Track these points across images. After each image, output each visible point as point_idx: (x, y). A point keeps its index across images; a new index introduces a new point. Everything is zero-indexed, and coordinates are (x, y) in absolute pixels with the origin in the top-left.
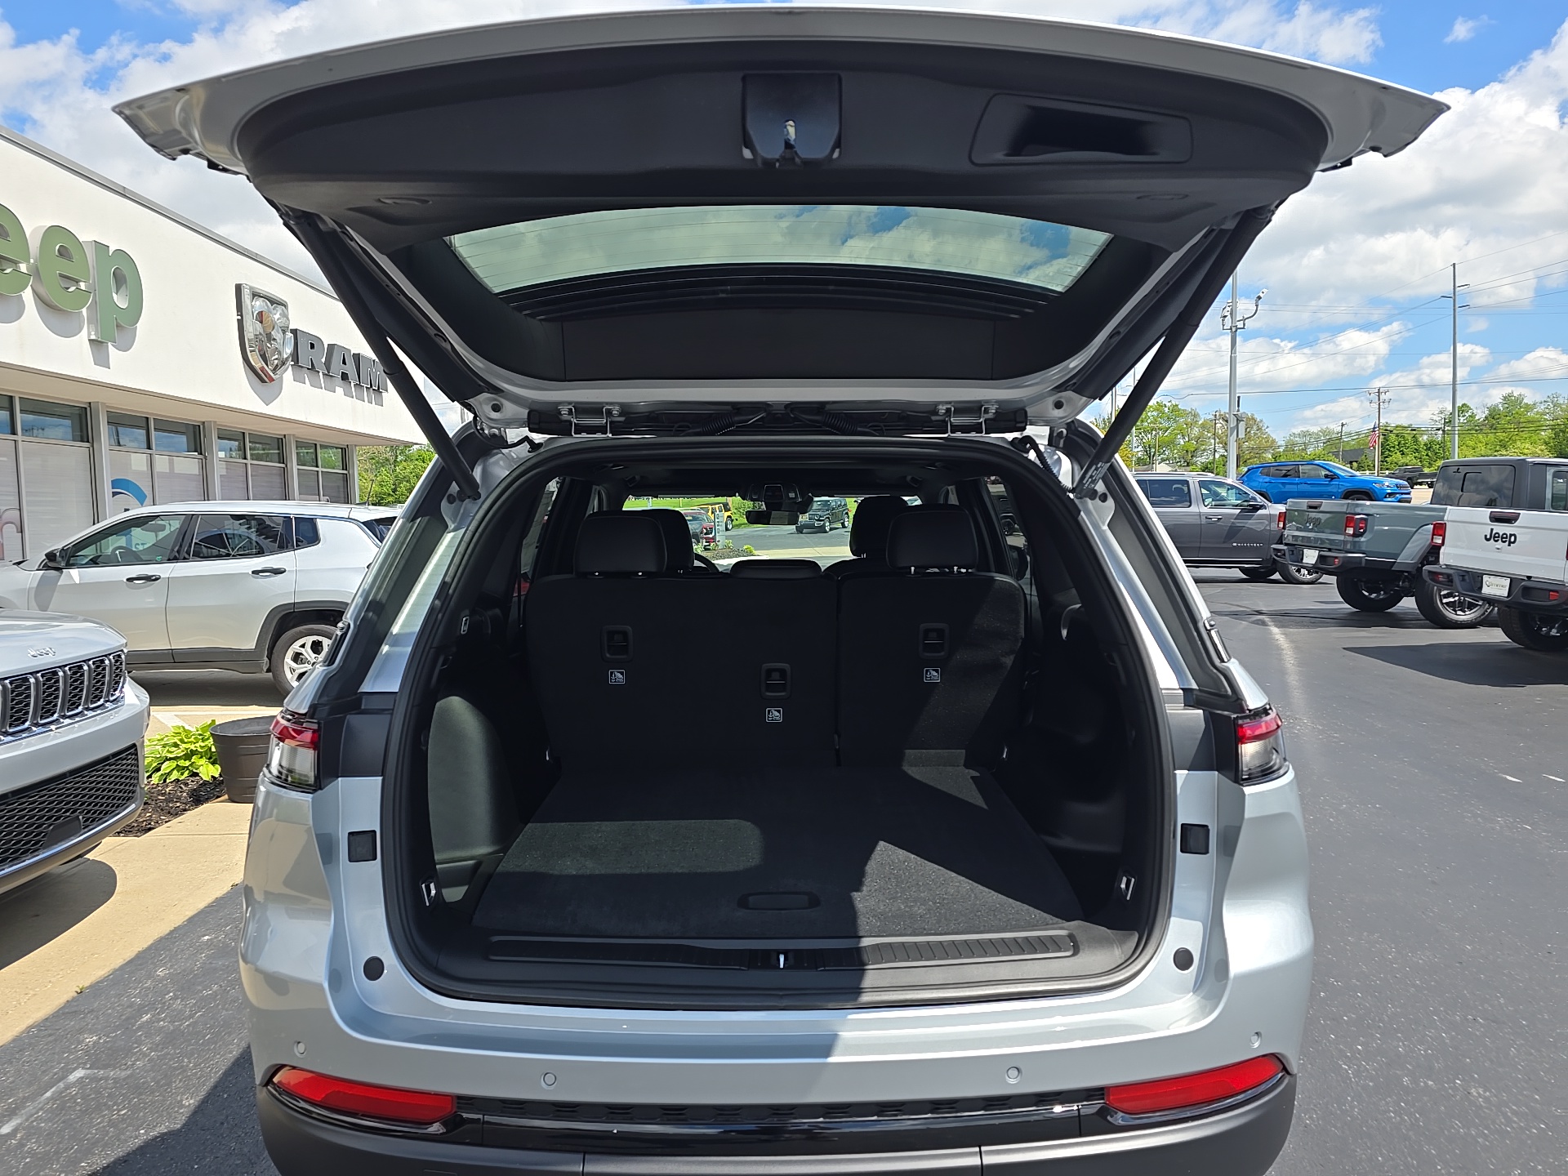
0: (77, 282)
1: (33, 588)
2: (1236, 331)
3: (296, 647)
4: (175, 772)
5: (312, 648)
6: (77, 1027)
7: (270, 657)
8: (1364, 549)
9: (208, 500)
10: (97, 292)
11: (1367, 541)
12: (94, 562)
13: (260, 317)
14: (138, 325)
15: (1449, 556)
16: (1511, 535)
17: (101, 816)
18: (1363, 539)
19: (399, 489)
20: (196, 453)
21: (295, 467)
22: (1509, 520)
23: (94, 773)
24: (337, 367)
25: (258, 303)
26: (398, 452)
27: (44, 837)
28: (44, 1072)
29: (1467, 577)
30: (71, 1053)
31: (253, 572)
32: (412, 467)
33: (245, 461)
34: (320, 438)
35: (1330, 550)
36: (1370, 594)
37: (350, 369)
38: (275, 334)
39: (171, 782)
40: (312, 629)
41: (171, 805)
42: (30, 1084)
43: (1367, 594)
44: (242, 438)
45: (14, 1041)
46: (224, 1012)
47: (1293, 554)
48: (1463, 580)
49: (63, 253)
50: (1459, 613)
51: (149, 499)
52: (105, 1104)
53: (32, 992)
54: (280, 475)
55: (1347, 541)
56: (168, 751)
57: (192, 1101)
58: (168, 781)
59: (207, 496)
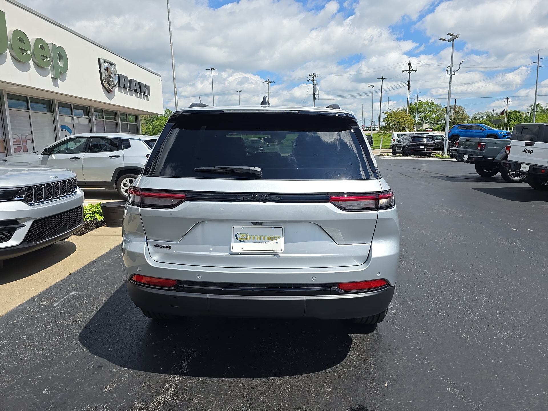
0: (47, 57)
1: (40, 160)
2: (452, 75)
3: (124, 181)
4: (90, 218)
5: (129, 181)
6: (71, 282)
7: (116, 184)
8: (484, 155)
9: (92, 133)
10: (53, 61)
11: (485, 152)
12: (59, 153)
13: (107, 69)
14: (67, 72)
15: (511, 157)
16: (531, 150)
17: (72, 226)
18: (484, 151)
19: (154, 130)
20: (87, 117)
21: (120, 122)
22: (531, 145)
23: (70, 213)
24: (133, 87)
25: (106, 64)
26: (154, 117)
27: (58, 231)
28: (63, 292)
29: (516, 165)
30: (70, 288)
31: (110, 157)
32: (159, 122)
33: (103, 120)
34: (128, 112)
35: (472, 155)
36: (486, 171)
37: (137, 88)
38: (112, 75)
39: (89, 221)
40: (129, 175)
41: (89, 227)
42: (60, 295)
43: (485, 171)
44: (102, 112)
45: (53, 285)
46: (112, 280)
47: (460, 156)
48: (514, 166)
49: (42, 47)
50: (515, 177)
51: (73, 132)
52: (81, 300)
53: (57, 274)
54: (115, 125)
55: (478, 152)
56: (87, 212)
57: (105, 300)
58: (88, 221)
59: (91, 131)
